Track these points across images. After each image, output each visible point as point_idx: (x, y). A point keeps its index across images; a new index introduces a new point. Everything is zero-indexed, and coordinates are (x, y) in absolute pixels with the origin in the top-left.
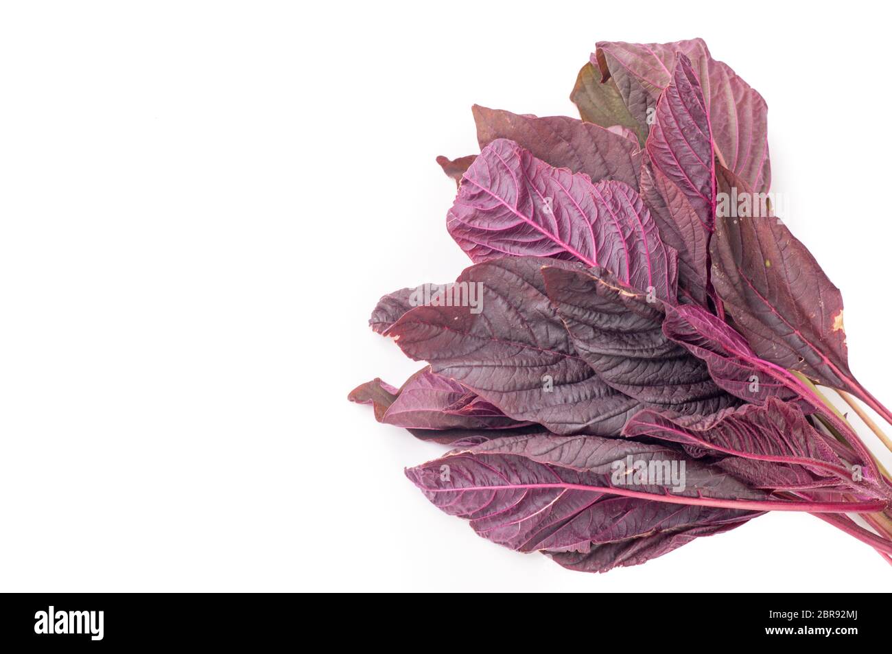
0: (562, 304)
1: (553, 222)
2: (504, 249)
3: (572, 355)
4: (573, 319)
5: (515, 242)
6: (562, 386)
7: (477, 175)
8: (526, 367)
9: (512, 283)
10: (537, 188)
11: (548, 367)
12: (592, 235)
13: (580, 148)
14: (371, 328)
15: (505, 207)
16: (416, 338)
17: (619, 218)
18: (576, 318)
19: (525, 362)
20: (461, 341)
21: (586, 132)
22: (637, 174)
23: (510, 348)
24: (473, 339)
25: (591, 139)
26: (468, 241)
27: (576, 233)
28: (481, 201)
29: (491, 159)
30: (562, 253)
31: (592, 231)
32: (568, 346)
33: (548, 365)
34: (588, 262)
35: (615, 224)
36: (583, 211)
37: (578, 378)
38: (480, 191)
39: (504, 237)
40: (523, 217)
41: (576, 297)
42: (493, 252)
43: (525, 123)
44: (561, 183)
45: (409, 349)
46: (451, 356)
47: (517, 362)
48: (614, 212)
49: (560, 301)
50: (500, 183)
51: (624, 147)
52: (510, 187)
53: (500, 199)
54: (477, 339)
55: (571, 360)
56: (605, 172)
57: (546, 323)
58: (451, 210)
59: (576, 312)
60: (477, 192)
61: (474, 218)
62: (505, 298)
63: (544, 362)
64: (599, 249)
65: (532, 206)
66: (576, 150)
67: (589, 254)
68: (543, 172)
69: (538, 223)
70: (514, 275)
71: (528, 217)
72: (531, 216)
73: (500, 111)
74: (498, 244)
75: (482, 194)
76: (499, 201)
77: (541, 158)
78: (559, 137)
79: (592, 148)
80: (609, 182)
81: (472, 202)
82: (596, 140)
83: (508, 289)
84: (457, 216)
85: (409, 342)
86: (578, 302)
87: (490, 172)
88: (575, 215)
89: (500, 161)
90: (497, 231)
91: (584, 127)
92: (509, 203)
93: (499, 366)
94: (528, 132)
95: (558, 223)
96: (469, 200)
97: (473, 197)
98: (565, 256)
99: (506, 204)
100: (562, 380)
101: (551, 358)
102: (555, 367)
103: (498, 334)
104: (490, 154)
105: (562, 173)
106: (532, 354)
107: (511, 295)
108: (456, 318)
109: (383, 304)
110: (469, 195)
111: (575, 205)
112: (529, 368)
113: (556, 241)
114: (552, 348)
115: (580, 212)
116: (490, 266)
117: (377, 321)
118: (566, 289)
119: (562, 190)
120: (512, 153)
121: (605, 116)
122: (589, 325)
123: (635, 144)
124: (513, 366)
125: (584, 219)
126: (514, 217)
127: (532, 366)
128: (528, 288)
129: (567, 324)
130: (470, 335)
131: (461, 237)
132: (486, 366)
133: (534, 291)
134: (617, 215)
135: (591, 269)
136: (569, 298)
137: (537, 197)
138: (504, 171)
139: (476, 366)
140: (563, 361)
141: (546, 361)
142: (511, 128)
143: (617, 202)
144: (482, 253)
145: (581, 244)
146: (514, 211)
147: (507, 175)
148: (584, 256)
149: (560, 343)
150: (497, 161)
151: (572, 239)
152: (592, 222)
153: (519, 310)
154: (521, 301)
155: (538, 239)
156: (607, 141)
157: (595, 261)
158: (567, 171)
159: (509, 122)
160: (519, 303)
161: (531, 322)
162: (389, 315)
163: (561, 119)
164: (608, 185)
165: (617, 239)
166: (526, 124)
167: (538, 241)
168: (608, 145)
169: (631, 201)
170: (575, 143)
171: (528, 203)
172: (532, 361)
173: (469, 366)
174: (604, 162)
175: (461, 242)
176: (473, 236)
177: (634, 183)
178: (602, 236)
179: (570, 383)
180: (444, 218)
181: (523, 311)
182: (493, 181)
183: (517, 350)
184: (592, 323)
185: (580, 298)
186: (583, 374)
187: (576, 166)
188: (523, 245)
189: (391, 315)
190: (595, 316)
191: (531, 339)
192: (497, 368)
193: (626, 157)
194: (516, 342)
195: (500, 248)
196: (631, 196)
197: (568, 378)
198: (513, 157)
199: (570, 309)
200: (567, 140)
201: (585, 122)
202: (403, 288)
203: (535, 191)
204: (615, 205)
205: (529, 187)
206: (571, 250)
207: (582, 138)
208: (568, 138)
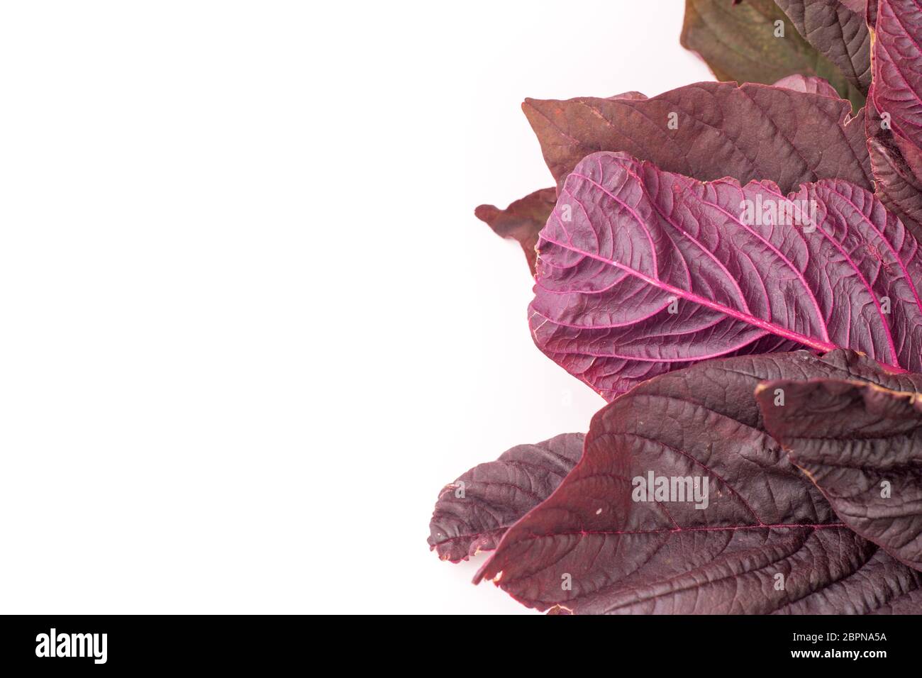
0: (796, 441)
1: (731, 285)
2: (649, 356)
3: (824, 522)
4: (821, 463)
5: (667, 337)
6: (826, 590)
7: (569, 230)
8: (751, 571)
9: (686, 420)
10: (684, 228)
11: (789, 559)
12: (810, 291)
13: (743, 135)
14: (435, 553)
15: (636, 278)
16: (534, 568)
17: (849, 247)
18: (827, 460)
19: (747, 564)
20: (616, 549)
21: (749, 102)
22: (860, 157)
23: (708, 540)
24: (637, 540)
25: (759, 114)
26: (578, 356)
27: (778, 295)
28: (585, 278)
29: (586, 196)
30: (762, 339)
31: (806, 285)
32: (813, 508)
33: (789, 556)
34: (816, 345)
35: (846, 261)
36: (781, 250)
37: (851, 566)
38: (579, 259)
39: (645, 333)
40: (675, 290)
41: (821, 421)
42: (630, 364)
43: (631, 111)
44: (725, 209)
45: (524, 592)
46: (606, 583)
47: (734, 568)
48: (838, 239)
49: (791, 436)
50: (615, 237)
51: (826, 114)
52: (636, 240)
53: (624, 267)
54: (643, 536)
55: (826, 534)
56: (800, 167)
57: (765, 477)
58: (534, 306)
59: (825, 448)
60: (574, 262)
61: (580, 312)
62: (677, 449)
63: (781, 553)
64: (829, 313)
65: (684, 263)
66: (734, 140)
67: (812, 329)
68: (687, 194)
69: (703, 294)
70: (687, 403)
71: (683, 288)
72: (688, 285)
73: (577, 100)
74: (634, 349)
75: (585, 264)
76: (621, 270)
77: (675, 171)
78: (698, 123)
79: (766, 129)
80: (814, 185)
81: (569, 282)
82: (771, 112)
83: (681, 432)
84: (547, 315)
85: (522, 578)
86: (825, 430)
87: (590, 220)
88: (767, 260)
89: (606, 195)
90: (631, 326)
91: (743, 94)
92: (641, 271)
93: (704, 585)
94: (640, 127)
95: (739, 284)
96: (561, 279)
97: (568, 273)
98: (768, 345)
99: (636, 274)
100: (824, 580)
101: (790, 540)
102: (802, 555)
103: (681, 519)
104: (583, 187)
105: (720, 188)
106: (751, 540)
107: (688, 441)
108: (599, 512)
109: (446, 504)
110: (561, 271)
111: (761, 243)
112: (757, 573)
113: (748, 319)
114: (785, 518)
115: (774, 253)
116: (637, 398)
117: (443, 538)
118: (800, 413)
119: (730, 221)
120: (623, 176)
121: (750, 61)
122: (856, 467)
123: (845, 103)
124: (729, 577)
125: (786, 265)
126: (657, 293)
127: (762, 567)
128: (717, 422)
129: (813, 475)
130: (629, 533)
131: (564, 351)
132: (680, 591)
133: (730, 424)
134: (844, 243)
135: (826, 356)
136: (809, 427)
137: (688, 244)
138: (617, 211)
139: (661, 596)
140: (811, 539)
141: (785, 549)
142: (605, 127)
143: (838, 219)
144: (606, 371)
145: (793, 314)
146: (655, 282)
147: (626, 218)
148: (805, 336)
149: (798, 507)
150: (599, 197)
151: (774, 307)
152: (803, 268)
153: (709, 464)
154: (710, 448)
155: (708, 325)
156: (792, 110)
157: (827, 340)
158: (730, 182)
159: (600, 117)
160: (706, 451)
161: (736, 481)
162: (462, 522)
163: (698, 89)
164: (814, 191)
165: (858, 288)
166: (633, 115)
167: (711, 327)
168: (795, 117)
169: (864, 211)
170: (732, 129)
171: (676, 260)
172: (759, 556)
173: (647, 599)
174: (794, 149)
175: (565, 360)
176: (585, 344)
177: (857, 175)
178: (827, 287)
179: (839, 580)
180: (525, 324)
181: (716, 464)
182: (601, 237)
183: (723, 539)
184: (859, 463)
185: (827, 422)
186: (858, 557)
187: (741, 169)
188: (684, 339)
189: (466, 521)
190: (864, 447)
191: (743, 512)
192: (701, 591)
193: (834, 131)
194: (715, 525)
195: (640, 356)
196: (862, 202)
197: (834, 574)
198: (626, 183)
199: (814, 447)
200: (715, 126)
201: (743, 85)
202: (475, 465)
203: (681, 234)
204: (837, 225)
205: (668, 230)
206: (778, 331)
207: (744, 117)
208: (715, 121)
